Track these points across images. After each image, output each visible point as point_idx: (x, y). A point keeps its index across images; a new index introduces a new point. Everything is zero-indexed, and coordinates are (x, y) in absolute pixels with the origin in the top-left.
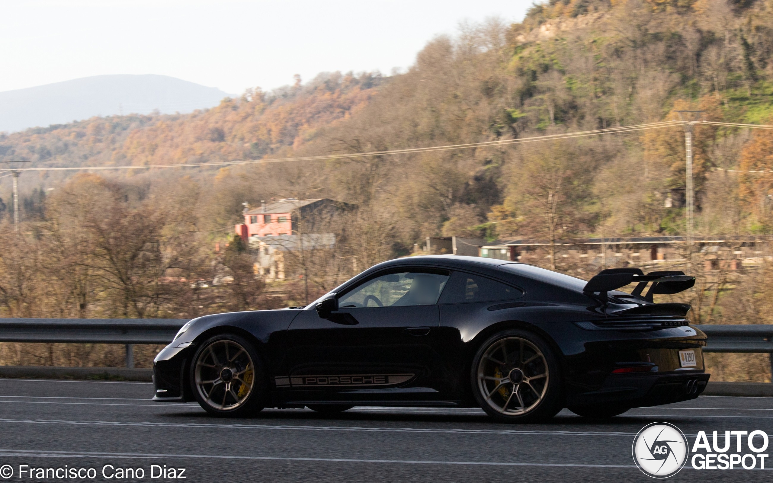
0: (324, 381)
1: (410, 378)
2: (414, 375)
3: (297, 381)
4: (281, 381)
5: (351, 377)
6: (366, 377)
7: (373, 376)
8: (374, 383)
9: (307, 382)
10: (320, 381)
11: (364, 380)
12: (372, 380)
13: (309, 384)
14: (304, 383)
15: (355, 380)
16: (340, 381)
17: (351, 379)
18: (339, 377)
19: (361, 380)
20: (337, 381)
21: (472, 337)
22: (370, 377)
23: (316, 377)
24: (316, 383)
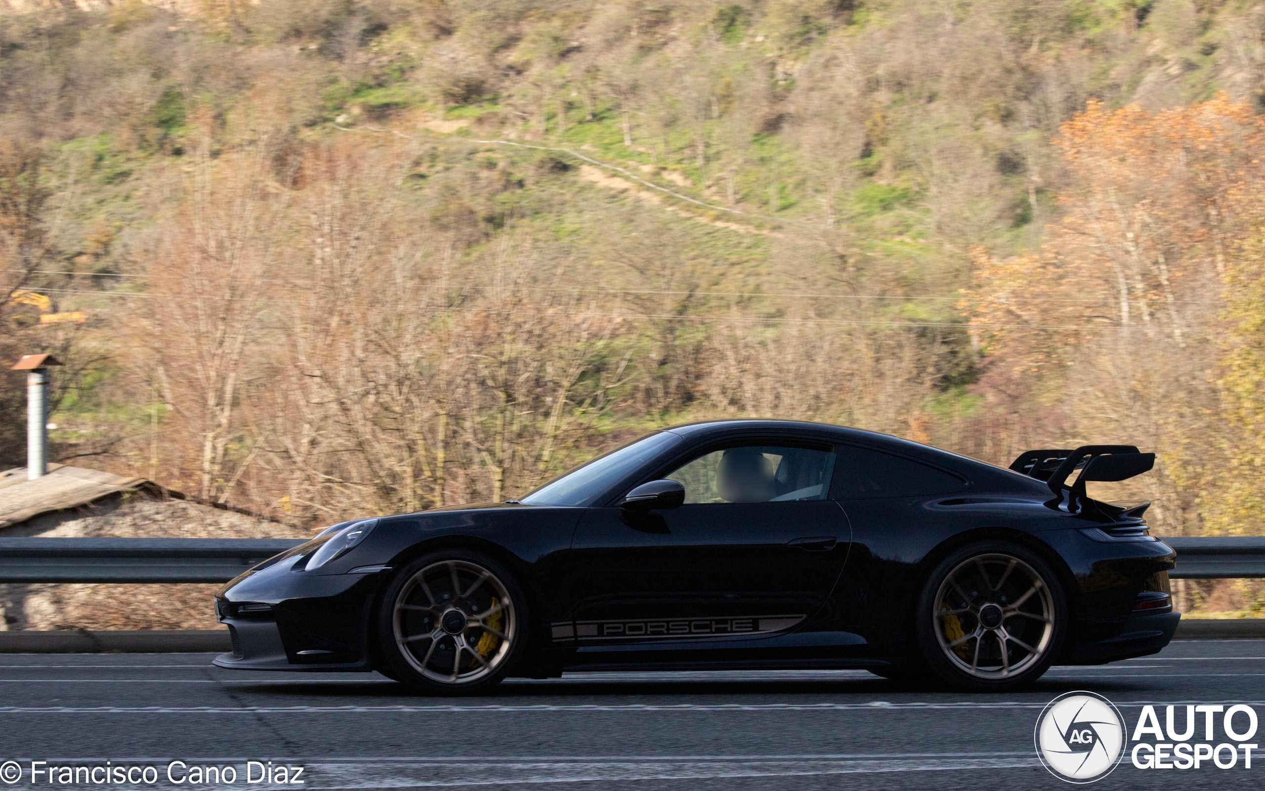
0: (640, 629)
1: (797, 621)
2: (805, 616)
3: (588, 630)
4: (561, 631)
5: (690, 622)
6: (717, 622)
7: (732, 620)
8: (732, 632)
9: (606, 631)
10: (631, 629)
11: (714, 626)
12: (728, 626)
13: (609, 634)
14: (600, 632)
15: (696, 627)
16: (668, 629)
17: (689, 625)
18: (668, 622)
19: (709, 626)
20: (664, 630)
21: (922, 555)
22: (725, 622)
23: (624, 624)
24: (624, 634)
